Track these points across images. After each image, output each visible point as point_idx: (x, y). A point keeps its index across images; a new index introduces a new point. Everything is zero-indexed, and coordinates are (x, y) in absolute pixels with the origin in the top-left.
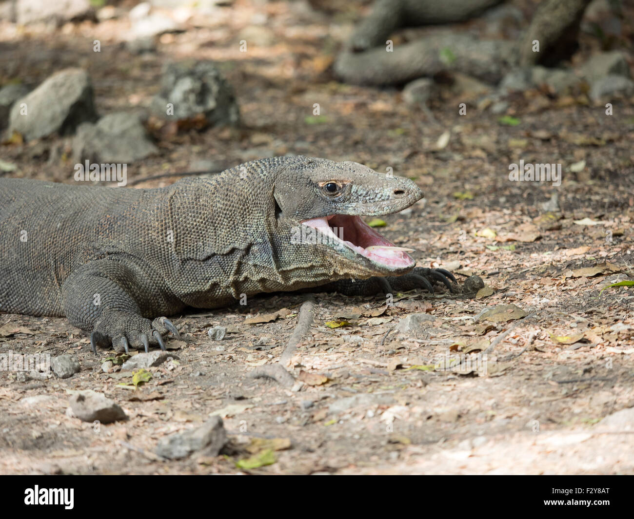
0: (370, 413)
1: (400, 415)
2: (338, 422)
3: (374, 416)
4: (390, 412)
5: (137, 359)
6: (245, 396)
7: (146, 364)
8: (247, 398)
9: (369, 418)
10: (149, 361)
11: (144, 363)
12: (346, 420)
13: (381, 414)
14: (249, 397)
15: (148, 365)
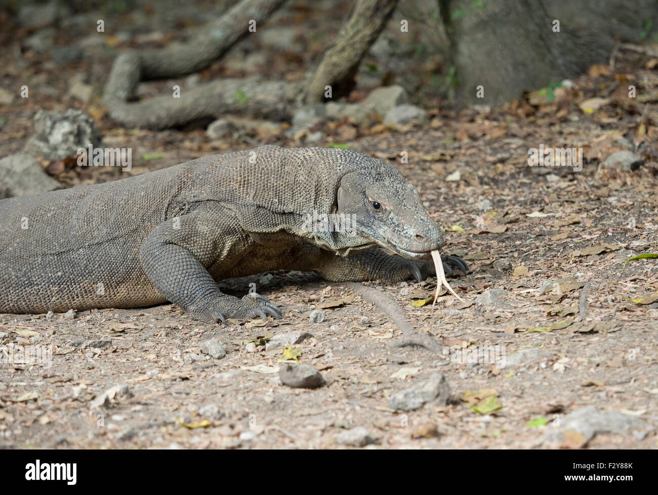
0: (543, 365)
1: (569, 365)
2: (516, 374)
3: (546, 368)
4: (560, 363)
5: (279, 339)
6: (405, 361)
7: (289, 343)
8: (407, 363)
9: (543, 369)
10: (292, 340)
11: (287, 342)
12: (523, 372)
13: (552, 365)
14: (409, 361)
15: (292, 343)
